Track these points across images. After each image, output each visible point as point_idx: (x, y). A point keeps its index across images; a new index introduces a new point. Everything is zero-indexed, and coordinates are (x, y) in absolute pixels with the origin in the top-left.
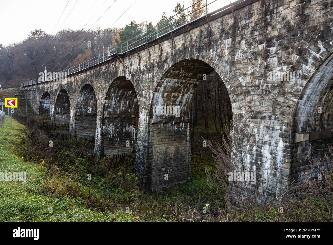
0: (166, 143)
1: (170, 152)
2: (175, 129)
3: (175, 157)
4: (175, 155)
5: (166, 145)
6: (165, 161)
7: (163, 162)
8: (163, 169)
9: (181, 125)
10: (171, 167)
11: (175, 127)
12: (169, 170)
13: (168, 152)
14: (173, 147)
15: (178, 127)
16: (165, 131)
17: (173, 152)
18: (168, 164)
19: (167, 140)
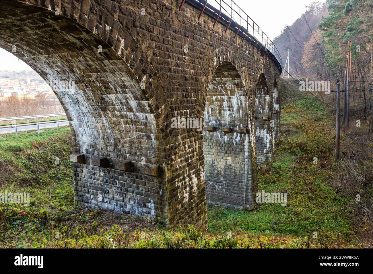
0: (212, 154)
1: (219, 166)
2: (225, 140)
3: (225, 174)
4: (225, 171)
5: (213, 156)
6: (212, 175)
7: (209, 174)
8: (209, 182)
9: (234, 136)
10: (220, 184)
11: (226, 137)
12: (217, 186)
13: (216, 166)
14: (222, 160)
15: (230, 137)
16: (212, 141)
17: (223, 167)
18: (216, 178)
19: (214, 150)
